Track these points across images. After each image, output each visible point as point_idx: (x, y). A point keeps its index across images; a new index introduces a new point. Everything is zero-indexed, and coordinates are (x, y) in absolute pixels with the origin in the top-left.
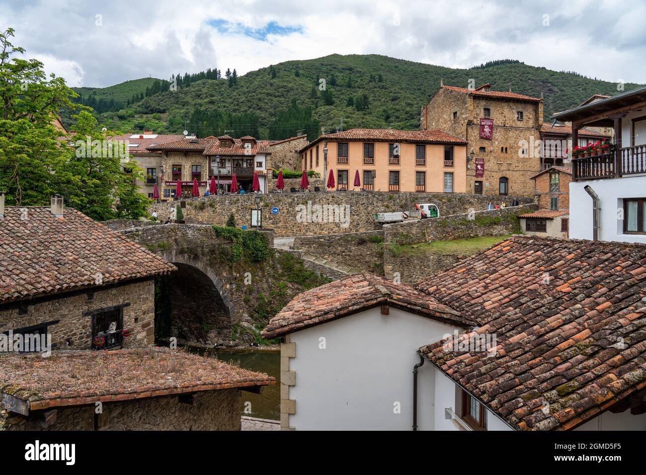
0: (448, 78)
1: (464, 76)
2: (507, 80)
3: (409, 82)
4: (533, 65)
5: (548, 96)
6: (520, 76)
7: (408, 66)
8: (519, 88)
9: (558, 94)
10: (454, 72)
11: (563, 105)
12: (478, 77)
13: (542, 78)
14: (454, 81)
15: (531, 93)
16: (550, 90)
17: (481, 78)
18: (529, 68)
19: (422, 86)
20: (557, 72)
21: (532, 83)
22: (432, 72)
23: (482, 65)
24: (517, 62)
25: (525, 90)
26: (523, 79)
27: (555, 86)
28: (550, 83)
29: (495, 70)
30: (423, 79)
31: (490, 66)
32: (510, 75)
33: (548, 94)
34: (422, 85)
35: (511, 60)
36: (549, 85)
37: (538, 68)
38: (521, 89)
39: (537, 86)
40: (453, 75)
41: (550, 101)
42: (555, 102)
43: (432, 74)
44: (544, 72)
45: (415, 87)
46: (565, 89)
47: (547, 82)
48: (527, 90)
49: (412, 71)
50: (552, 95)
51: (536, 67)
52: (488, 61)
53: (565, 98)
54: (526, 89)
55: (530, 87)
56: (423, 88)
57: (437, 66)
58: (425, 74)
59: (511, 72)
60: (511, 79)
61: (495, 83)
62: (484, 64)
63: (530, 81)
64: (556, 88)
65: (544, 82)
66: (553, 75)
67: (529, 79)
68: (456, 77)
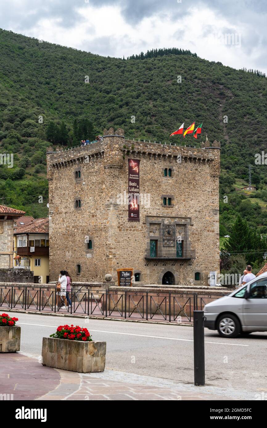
0: (92, 69)
1: (114, 68)
2: (168, 78)
3: (35, 73)
4: (206, 59)
5: (218, 102)
6: (185, 72)
7: (40, 49)
8: (181, 89)
9: (231, 100)
10: (102, 61)
11: (235, 116)
12: (131, 71)
13: (212, 78)
14: (100, 74)
15: (196, 97)
16: (221, 94)
17: (135, 72)
18: (201, 62)
19: (52, 79)
20: (235, 70)
21: (198, 83)
22: (71, 60)
23: (142, 54)
24: (188, 53)
25: (189, 93)
26: (188, 77)
27: (229, 88)
28: (222, 84)
29: (156, 62)
30: (56, 68)
31: (151, 55)
32: (172, 71)
33: (218, 99)
34: (53, 77)
35: (179, 49)
36: (221, 87)
37: (213, 63)
38: (183, 90)
39: (205, 87)
40: (100, 66)
41: (221, 109)
42: (226, 111)
43: (71, 63)
44: (218, 68)
45: (43, 80)
46: (240, 93)
47: (218, 83)
48: (191, 93)
49: (43, 55)
50: (224, 101)
51: (210, 61)
52: (150, 49)
53: (238, 105)
54: (189, 91)
55: (196, 89)
56: (53, 81)
57: (82, 51)
58: (62, 61)
59: (174, 66)
60: (172, 76)
61: (151, 80)
62: (145, 53)
63: (196, 80)
64: (229, 92)
65: (214, 83)
66: (229, 74)
67: (196, 78)
68: (104, 69)
